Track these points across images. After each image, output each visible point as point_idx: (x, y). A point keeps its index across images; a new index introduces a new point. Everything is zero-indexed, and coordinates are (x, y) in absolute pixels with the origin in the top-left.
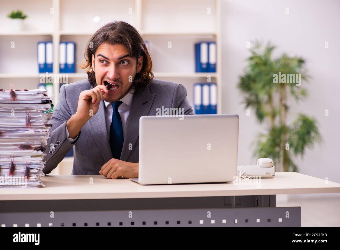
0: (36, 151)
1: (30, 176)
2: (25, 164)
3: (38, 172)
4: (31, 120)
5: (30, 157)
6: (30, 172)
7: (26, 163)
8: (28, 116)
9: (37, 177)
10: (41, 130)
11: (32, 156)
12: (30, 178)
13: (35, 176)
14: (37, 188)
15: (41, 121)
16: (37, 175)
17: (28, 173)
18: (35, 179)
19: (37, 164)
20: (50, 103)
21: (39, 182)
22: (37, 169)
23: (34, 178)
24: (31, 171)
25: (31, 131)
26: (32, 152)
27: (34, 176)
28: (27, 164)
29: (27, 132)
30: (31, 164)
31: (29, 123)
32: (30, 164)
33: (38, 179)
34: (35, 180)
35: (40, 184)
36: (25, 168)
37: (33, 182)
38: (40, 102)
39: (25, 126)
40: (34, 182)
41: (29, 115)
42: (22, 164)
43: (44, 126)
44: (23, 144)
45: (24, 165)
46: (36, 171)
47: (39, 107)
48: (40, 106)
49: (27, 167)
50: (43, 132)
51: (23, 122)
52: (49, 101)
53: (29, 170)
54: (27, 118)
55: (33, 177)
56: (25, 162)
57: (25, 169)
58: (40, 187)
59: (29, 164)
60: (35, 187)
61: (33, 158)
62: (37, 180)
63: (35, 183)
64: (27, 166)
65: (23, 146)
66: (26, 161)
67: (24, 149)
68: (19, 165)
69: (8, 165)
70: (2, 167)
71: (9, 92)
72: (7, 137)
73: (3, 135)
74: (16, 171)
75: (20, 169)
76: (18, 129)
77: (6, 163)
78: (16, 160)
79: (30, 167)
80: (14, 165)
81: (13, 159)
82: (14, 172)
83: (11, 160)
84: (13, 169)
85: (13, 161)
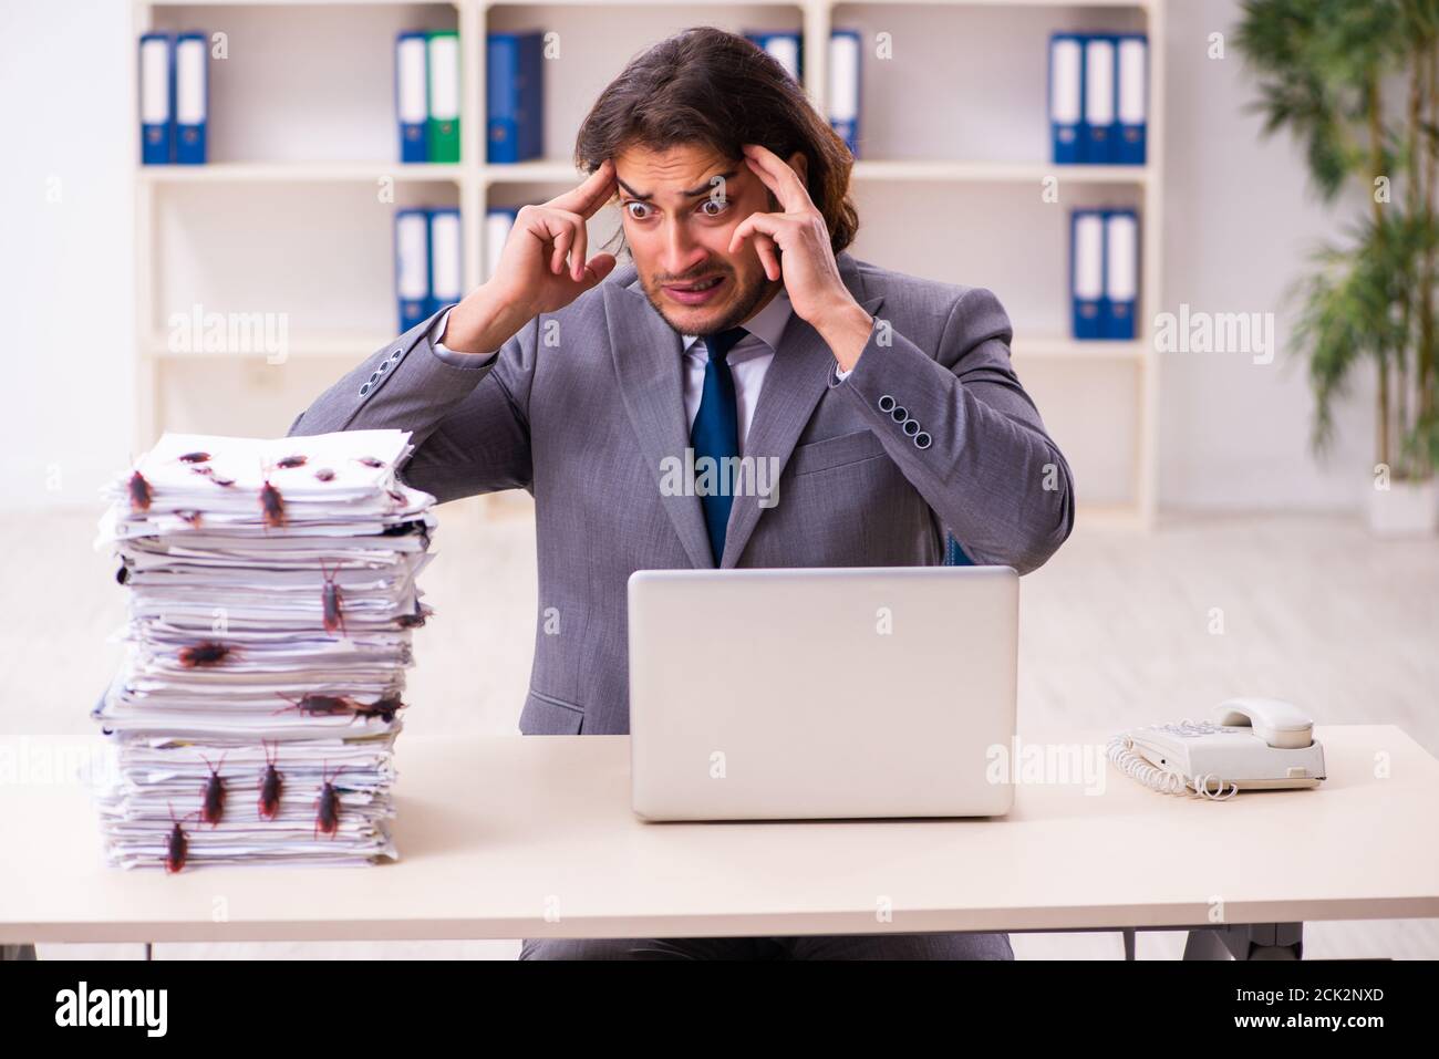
1: (342, 821)
2: (323, 770)
3: (371, 802)
4: (342, 600)
5: (341, 742)
6: (339, 805)
7: (325, 767)
8: (329, 585)
9: (366, 825)
10: (383, 637)
11: (347, 741)
12: (342, 827)
13: (362, 819)
14: (368, 865)
15: (382, 604)
16: (366, 816)
17: (331, 811)
18: (362, 829)
19: (365, 771)
20: (416, 531)
21: (374, 841)
22: (368, 792)
23: (356, 827)
24: (345, 799)
25: (343, 644)
26: (349, 725)
27: (353, 819)
28: (328, 770)
29: (329, 649)
30: (343, 770)
31: (335, 613)
32: (340, 772)
33: (370, 832)
34: (357, 836)
35: (376, 851)
36: (319, 789)
37: (350, 844)
38: (380, 529)
39: (322, 626)
40: (355, 841)
41: (336, 582)
42: (310, 770)
43: (395, 625)
44: (311, 692)
45: (316, 774)
46: (365, 800)
47: (376, 550)
48: (376, 546)
49: (328, 785)
50: (389, 644)
51: (315, 610)
52: (414, 525)
53: (337, 795)
54: (330, 594)
55: (350, 826)
56: (321, 764)
57: (320, 794)
58: (381, 860)
59: (336, 770)
60: (359, 860)
61: (352, 747)
62: (368, 836)
63: (359, 846)
64: (329, 778)
65: (314, 698)
66: (325, 760)
67: (317, 713)
68: (298, 774)
69: (256, 777)
70: (234, 783)
71: (256, 491)
72: (253, 667)
73: (235, 657)
74: (287, 798)
75: (303, 794)
76: (293, 634)
77: (245, 767)
78: (286, 755)
79: (339, 782)
80: (279, 777)
81: (276, 753)
82: (278, 802)
83: (267, 754)
84: (273, 792)
85: (275, 760)
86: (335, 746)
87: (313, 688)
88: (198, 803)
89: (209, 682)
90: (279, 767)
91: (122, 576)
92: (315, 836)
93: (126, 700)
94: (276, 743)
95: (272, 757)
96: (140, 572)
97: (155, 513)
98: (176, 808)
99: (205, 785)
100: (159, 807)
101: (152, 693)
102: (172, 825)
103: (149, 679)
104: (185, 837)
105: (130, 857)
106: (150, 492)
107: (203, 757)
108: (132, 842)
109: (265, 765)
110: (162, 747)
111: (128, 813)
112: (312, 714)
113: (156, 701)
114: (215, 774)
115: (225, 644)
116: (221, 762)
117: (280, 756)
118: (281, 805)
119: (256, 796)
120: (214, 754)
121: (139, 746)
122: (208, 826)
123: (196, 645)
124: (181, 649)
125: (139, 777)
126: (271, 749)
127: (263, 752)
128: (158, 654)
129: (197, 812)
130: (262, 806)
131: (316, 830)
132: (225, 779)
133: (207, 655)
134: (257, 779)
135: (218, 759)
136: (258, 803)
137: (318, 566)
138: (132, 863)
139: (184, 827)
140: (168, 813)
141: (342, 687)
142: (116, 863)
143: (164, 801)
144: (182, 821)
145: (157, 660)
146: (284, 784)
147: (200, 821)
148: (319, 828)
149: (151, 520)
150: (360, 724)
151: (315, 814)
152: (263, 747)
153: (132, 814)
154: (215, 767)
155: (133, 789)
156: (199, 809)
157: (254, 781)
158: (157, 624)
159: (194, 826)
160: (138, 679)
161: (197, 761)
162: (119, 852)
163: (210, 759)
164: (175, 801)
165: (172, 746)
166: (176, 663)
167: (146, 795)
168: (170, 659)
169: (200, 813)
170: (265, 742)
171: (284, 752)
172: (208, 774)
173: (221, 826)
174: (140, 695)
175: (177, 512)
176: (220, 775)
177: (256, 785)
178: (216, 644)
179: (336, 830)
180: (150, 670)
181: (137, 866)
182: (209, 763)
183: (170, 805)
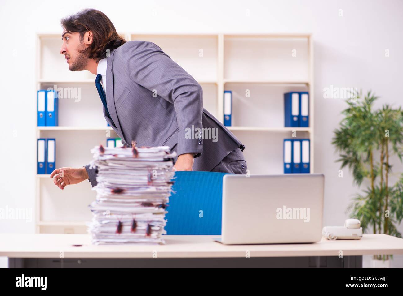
0: (157, 209)
2: (147, 221)
3: (159, 229)
4: (153, 177)
5: (152, 214)
6: (151, 230)
8: (149, 174)
9: (158, 235)
10: (163, 187)
11: (154, 214)
13: (157, 233)
14: (158, 245)
15: (163, 178)
17: (149, 231)
19: (158, 221)
21: (160, 239)
23: (156, 235)
24: (153, 228)
25: (152, 189)
26: (154, 209)
27: (155, 233)
28: (149, 221)
29: (149, 190)
31: (151, 180)
32: (152, 221)
34: (156, 237)
35: (160, 241)
37: (154, 239)
38: (162, 159)
39: (147, 184)
41: (151, 173)
42: (144, 221)
43: (166, 184)
44: (145, 202)
46: (157, 228)
48: (161, 164)
49: (148, 224)
50: (165, 189)
51: (145, 180)
52: (171, 159)
53: (151, 227)
54: (149, 176)
55: (154, 235)
57: (146, 227)
58: (161, 244)
60: (156, 243)
61: (155, 216)
62: (159, 237)
63: (156, 240)
66: (148, 218)
67: (146, 206)
68: (140, 222)
72: (129, 194)
74: (138, 228)
75: (142, 227)
76: (139, 187)
77: (127, 220)
78: (137, 217)
80: (136, 222)
84: (134, 226)
85: (135, 218)
87: (145, 200)
89: (118, 198)
90: (136, 220)
91: (97, 171)
93: (98, 203)
94: (135, 214)
96: (101, 170)
99: (117, 224)
100: (106, 229)
101: (105, 201)
103: (103, 197)
105: (98, 242)
106: (104, 150)
108: (98, 238)
109: (132, 220)
110: (106, 215)
111: (98, 231)
112: (144, 207)
113: (105, 203)
114: (120, 221)
115: (123, 189)
116: (121, 219)
120: (120, 217)
121: (101, 214)
123: (115, 188)
124: (112, 190)
125: (101, 221)
126: (134, 216)
127: (132, 216)
128: (106, 191)
131: (145, 236)
133: (118, 191)
136: (131, 229)
137: (146, 169)
138: (98, 243)
141: (152, 200)
142: (94, 243)
149: (105, 156)
150: (156, 209)
151: (145, 232)
155: (98, 224)
158: (105, 183)
160: (100, 198)
161: (116, 218)
162: (96, 240)
164: (109, 228)
166: (110, 193)
167: (102, 226)
168: (108, 192)
169: (116, 231)
170: (133, 214)
174: (101, 202)
175: (111, 154)
178: (120, 188)
179: (150, 236)
180: (104, 195)
181: (100, 244)
182: (118, 219)
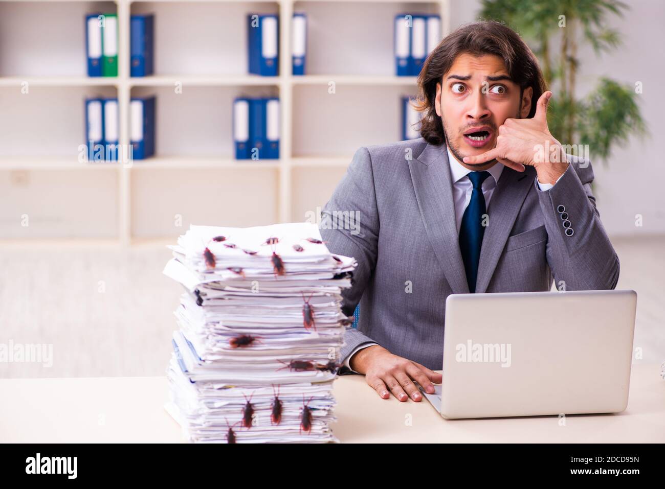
2: (302, 399)
3: (327, 415)
4: (313, 312)
5: (310, 384)
6: (311, 417)
7: (304, 397)
8: (306, 305)
9: (325, 426)
10: (332, 331)
11: (313, 384)
13: (322, 423)
15: (333, 313)
16: (324, 422)
17: (307, 419)
18: (322, 428)
19: (323, 399)
20: (347, 277)
21: (329, 435)
22: (325, 410)
23: (320, 427)
25: (313, 335)
26: (315, 376)
27: (318, 424)
28: (305, 399)
29: (307, 337)
30: (313, 398)
31: (310, 319)
32: (311, 400)
33: (327, 430)
34: (321, 432)
35: (329, 439)
36: (301, 409)
37: (317, 436)
38: (332, 276)
40: (319, 435)
41: (309, 303)
42: (296, 399)
43: (339, 325)
45: (299, 401)
46: (324, 414)
47: (329, 286)
48: (329, 284)
49: (305, 406)
50: (334, 334)
51: (299, 317)
52: (347, 273)
53: (310, 411)
54: (307, 309)
55: (317, 427)
56: (302, 396)
57: (301, 411)
59: (309, 399)
61: (315, 387)
62: (325, 432)
63: (321, 437)
64: (306, 403)
65: (296, 362)
66: (303, 393)
67: (298, 370)
68: (289, 401)
69: (269, 403)
70: (257, 407)
71: (269, 257)
72: (266, 347)
73: (257, 342)
75: (293, 411)
76: (287, 330)
77: (263, 398)
78: (285, 392)
79: (311, 405)
80: (281, 403)
81: (279, 391)
82: (281, 416)
83: (275, 391)
84: (277, 411)
85: (279, 394)
86: (309, 386)
87: (296, 357)
88: (240, 417)
89: (244, 355)
91: (200, 302)
92: (300, 432)
93: (200, 365)
94: (279, 385)
95: (277, 393)
96: (208, 299)
97: (219, 269)
98: (229, 420)
99: (244, 408)
100: (221, 419)
101: (215, 361)
102: (228, 429)
103: (213, 354)
104: (235, 435)
106: (214, 258)
107: (243, 393)
108: (207, 437)
109: (273, 397)
110: (220, 389)
111: (205, 423)
112: (296, 370)
113: (216, 365)
114: (248, 402)
115: (252, 336)
116: (252, 396)
117: (280, 392)
118: (282, 417)
119: (270, 413)
120: (248, 392)
121: (208, 388)
122: (245, 429)
123: (238, 336)
124: (231, 339)
125: (210, 404)
126: (276, 389)
127: (273, 390)
128: (218, 341)
129: (239, 422)
130: (272, 418)
131: (300, 430)
132: (253, 404)
133: (243, 341)
134: (270, 404)
135: (251, 394)
136: (271, 416)
137: (301, 295)
139: (233, 429)
140: (226, 423)
141: (311, 356)
143: (223, 416)
144: (232, 426)
145: (219, 344)
146: (283, 406)
147: (241, 426)
148: (302, 428)
149: (216, 273)
150: (321, 375)
151: (300, 422)
152: (272, 388)
153: (207, 423)
154: (248, 399)
155: (206, 410)
156: (241, 420)
157: (268, 405)
158: (218, 326)
159: (239, 429)
160: (206, 354)
161: (240, 396)
163: (246, 394)
164: (227, 416)
165: (225, 388)
166: (228, 346)
167: (213, 414)
168: (224, 344)
169: (242, 422)
170: (273, 385)
171: (283, 390)
172: (246, 403)
173: (252, 429)
174: (208, 362)
175: (230, 269)
176: (251, 402)
177: (269, 407)
178: (247, 335)
179: (311, 430)
180: (215, 349)
182: (245, 396)
183: (226, 418)
